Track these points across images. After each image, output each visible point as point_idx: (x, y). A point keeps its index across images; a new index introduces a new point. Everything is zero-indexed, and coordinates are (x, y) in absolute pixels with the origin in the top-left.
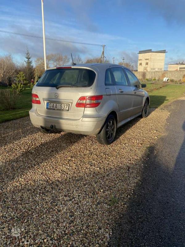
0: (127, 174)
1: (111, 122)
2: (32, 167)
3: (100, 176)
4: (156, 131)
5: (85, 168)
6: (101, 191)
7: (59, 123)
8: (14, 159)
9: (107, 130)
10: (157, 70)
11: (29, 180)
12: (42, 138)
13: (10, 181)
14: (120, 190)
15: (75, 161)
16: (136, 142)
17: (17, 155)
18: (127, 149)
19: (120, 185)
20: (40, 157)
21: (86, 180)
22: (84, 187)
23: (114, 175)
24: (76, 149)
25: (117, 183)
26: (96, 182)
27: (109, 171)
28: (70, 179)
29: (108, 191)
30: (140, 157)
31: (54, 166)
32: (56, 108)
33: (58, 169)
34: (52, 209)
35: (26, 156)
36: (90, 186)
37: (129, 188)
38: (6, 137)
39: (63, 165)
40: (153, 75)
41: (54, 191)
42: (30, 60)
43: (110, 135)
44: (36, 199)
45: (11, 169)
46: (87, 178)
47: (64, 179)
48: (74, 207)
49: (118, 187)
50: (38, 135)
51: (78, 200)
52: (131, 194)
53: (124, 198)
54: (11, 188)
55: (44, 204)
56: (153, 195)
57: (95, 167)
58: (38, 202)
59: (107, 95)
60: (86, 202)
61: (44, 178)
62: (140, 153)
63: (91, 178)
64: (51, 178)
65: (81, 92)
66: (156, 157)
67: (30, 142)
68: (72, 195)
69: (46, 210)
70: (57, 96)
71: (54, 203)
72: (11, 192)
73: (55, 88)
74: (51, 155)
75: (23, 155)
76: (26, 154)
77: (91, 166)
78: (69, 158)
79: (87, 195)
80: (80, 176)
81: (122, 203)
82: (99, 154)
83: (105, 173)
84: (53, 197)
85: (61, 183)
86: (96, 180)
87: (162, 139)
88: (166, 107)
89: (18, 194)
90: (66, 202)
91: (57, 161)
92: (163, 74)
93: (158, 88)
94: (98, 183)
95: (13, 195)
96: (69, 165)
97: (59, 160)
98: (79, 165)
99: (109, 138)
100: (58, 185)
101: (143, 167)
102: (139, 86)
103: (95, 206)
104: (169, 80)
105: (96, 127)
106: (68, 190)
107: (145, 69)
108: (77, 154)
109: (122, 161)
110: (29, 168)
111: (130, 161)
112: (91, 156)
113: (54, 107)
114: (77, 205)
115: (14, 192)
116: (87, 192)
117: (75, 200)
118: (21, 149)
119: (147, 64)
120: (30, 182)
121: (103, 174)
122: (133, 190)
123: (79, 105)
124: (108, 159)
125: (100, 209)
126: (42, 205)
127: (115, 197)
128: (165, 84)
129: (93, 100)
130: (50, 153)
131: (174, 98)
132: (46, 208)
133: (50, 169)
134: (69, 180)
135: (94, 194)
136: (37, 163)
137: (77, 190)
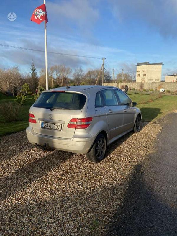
0: (111, 195)
1: (101, 140)
2: (24, 185)
3: (86, 197)
4: (145, 148)
5: (73, 188)
6: (84, 213)
7: (52, 142)
8: (9, 176)
9: (97, 148)
10: (154, 81)
11: (20, 200)
12: (37, 154)
13: (2, 200)
14: (102, 212)
15: (64, 180)
16: (124, 159)
17: (12, 172)
18: (115, 168)
19: (103, 207)
20: (33, 175)
21: (72, 201)
22: (69, 208)
23: (99, 196)
24: (68, 166)
25: (101, 205)
26: (81, 204)
27: (95, 191)
28: (57, 199)
29: (91, 214)
30: (126, 177)
31: (44, 185)
32: (50, 128)
33: (47, 188)
34: (37, 231)
35: (21, 173)
36: (75, 207)
37: (111, 210)
38: (5, 152)
39: (53, 184)
40: (151, 86)
41: (41, 212)
42: (35, 71)
43: (100, 152)
44: (23, 220)
45: (5, 186)
46: (73, 198)
47: (52, 199)
48: (57, 230)
49: (101, 209)
50: (34, 150)
51: (62, 223)
52: (112, 217)
53: (105, 221)
54: (2, 207)
55: (29, 226)
56: (133, 219)
57: (82, 187)
58: (25, 224)
59: (96, 116)
60: (68, 225)
61: (34, 197)
62: (127, 172)
63: (77, 199)
64: (40, 197)
65: (72, 115)
66: (141, 176)
67: (25, 158)
68: (57, 217)
69: (31, 232)
70: (51, 117)
71: (39, 226)
72: (2, 211)
73: (49, 109)
74: (43, 173)
75: (18, 172)
76: (21, 171)
77: (79, 185)
78: (60, 177)
79: (71, 217)
80: (67, 196)
81: (103, 227)
82: (87, 172)
83: (91, 194)
84: (39, 218)
85: (48, 203)
86: (81, 201)
87: (150, 157)
88: (159, 120)
89: (8, 214)
90: (50, 225)
91: (48, 179)
92: (160, 85)
93: (155, 100)
94: (83, 205)
95: (3, 215)
96: (58, 184)
97: (50, 178)
98: (67, 185)
99: (99, 155)
100: (46, 206)
101: (127, 188)
102: (130, 104)
103: (76, 229)
104: (165, 91)
105: (86, 146)
106: (54, 211)
107: (143, 80)
108: (67, 172)
109: (108, 181)
110: (22, 186)
111: (116, 180)
112: (80, 175)
113: (48, 127)
114: (60, 228)
115: (4, 212)
116: (71, 214)
117: (59, 223)
118: (17, 165)
119: (145, 75)
120: (20, 202)
121: (89, 195)
122: (114, 213)
123: (70, 126)
124: (96, 178)
125: (81, 233)
126: (28, 227)
127: (96, 220)
128: (161, 96)
129: (83, 122)
130: (43, 170)
131: (168, 111)
132: (31, 230)
133: (41, 188)
134: (56, 201)
135: (77, 216)
136: (29, 180)
137: (62, 212)
